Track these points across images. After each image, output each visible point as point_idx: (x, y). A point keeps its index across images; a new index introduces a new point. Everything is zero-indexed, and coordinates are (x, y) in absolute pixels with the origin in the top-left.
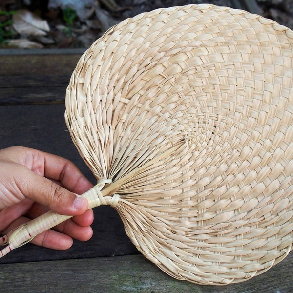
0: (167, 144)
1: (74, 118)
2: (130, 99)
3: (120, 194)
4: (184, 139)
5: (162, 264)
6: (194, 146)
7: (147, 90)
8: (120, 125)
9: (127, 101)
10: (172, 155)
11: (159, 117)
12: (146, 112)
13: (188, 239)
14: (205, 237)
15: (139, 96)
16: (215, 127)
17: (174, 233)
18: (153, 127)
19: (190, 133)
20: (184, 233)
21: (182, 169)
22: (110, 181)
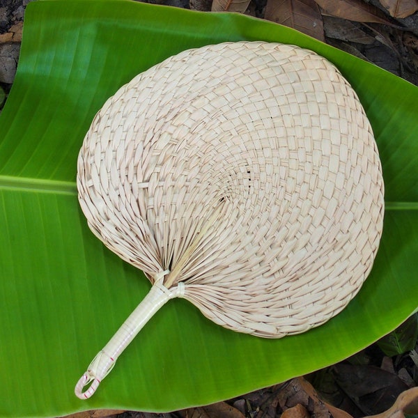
0: (208, 210)
1: (101, 225)
2: (148, 181)
3: (184, 281)
4: (223, 198)
5: (256, 331)
6: (236, 201)
7: (162, 164)
8: (150, 212)
9: (146, 185)
10: (218, 220)
11: (187, 187)
12: (171, 188)
13: (270, 296)
14: (287, 285)
15: (156, 174)
16: (249, 172)
17: (254, 295)
18: (186, 200)
19: (226, 189)
20: (264, 291)
21: (234, 229)
22: (167, 272)
